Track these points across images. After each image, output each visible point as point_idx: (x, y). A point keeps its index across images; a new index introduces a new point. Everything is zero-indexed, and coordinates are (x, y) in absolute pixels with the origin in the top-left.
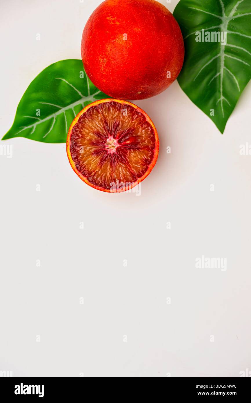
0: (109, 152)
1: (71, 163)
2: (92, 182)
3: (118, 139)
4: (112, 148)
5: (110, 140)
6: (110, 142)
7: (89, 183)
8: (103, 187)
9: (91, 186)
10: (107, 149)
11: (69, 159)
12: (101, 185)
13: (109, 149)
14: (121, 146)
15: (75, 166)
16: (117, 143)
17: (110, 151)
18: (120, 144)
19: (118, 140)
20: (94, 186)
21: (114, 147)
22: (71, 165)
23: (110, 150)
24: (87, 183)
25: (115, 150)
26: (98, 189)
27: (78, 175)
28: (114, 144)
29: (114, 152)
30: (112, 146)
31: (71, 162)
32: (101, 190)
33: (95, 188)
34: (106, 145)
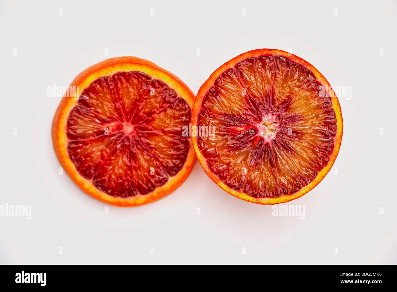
0: (275, 117)
2: (309, 73)
4: (268, 123)
5: (269, 137)
6: (270, 133)
7: (313, 71)
8: (291, 62)
9: (312, 66)
10: (276, 123)
11: (341, 114)
12: (294, 64)
13: (274, 122)
15: (332, 102)
17: (272, 118)
19: (257, 135)
20: (305, 66)
21: (264, 124)
23: (272, 120)
24: (316, 72)
25: (263, 119)
26: (301, 59)
28: (264, 130)
29: (266, 116)
30: (268, 126)
32: (297, 57)
33: (305, 61)
34: (277, 129)
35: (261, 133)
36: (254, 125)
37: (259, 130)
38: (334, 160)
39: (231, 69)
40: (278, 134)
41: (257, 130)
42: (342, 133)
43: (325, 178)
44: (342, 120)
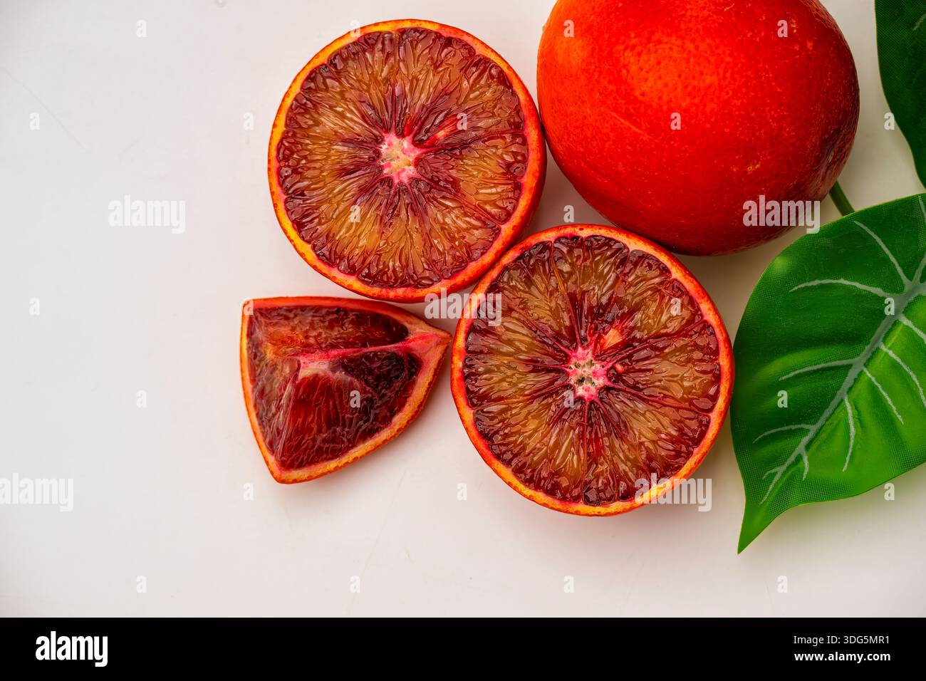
1: (302, 251)
3: (408, 135)
14: (424, 150)
16: (412, 147)
18: (422, 148)
22: (302, 255)
27: (329, 278)
31: (299, 247)
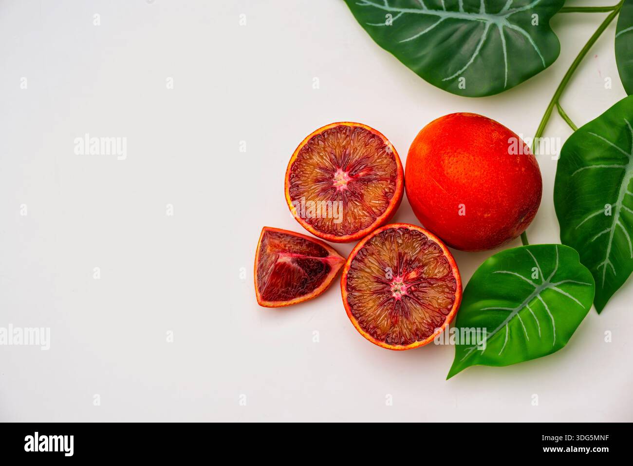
3: (347, 171)
5: (339, 174)
6: (339, 176)
10: (336, 185)
13: (338, 185)
17: (339, 188)
21: (345, 182)
22: (292, 212)
23: (340, 186)
25: (346, 185)
29: (345, 188)
34: (334, 181)
35: (346, 174)
36: (352, 179)
37: (348, 176)
38: (287, 170)
39: (379, 216)
40: (333, 178)
41: (350, 175)
42: (285, 191)
43: (291, 156)
44: (287, 201)
